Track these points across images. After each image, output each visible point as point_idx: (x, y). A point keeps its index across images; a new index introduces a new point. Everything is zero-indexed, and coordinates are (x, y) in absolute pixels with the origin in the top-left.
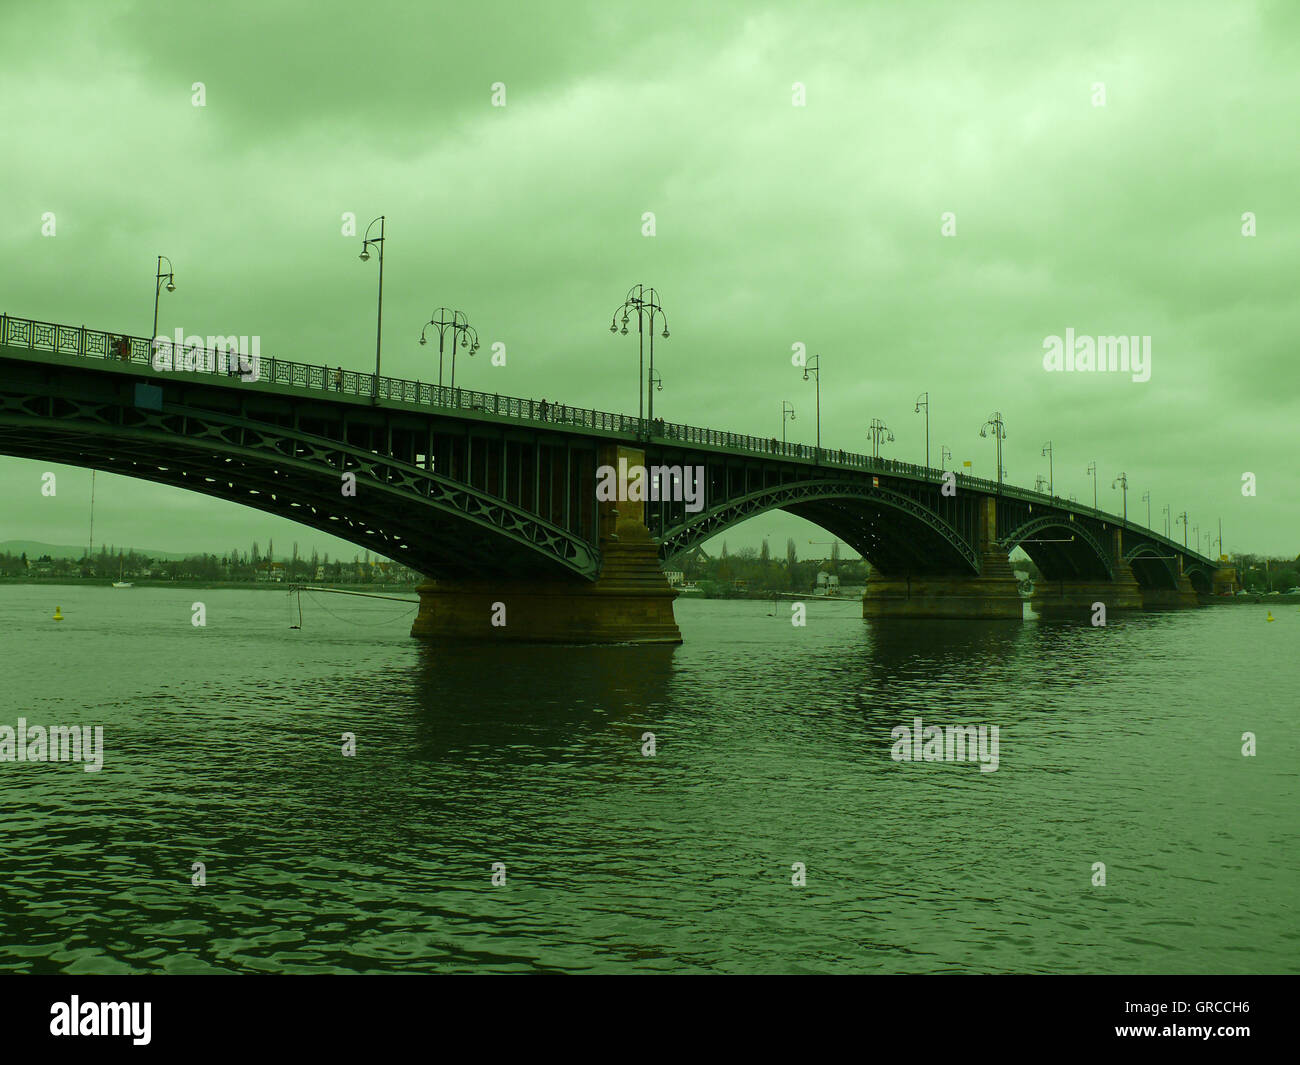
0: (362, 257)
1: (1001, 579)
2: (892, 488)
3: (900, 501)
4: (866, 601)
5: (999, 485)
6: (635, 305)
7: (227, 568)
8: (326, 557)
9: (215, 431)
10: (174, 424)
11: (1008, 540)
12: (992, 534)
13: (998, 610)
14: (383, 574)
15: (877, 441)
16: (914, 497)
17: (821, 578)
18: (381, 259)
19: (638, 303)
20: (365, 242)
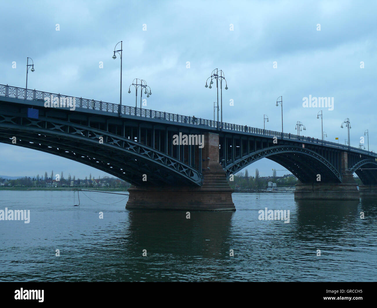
0: (113, 57)
1: (351, 184)
2: (309, 148)
3: (312, 154)
4: (296, 193)
5: (349, 147)
6: (215, 77)
7: (35, 182)
8: (74, 178)
9: (58, 127)
10: (42, 124)
11: (352, 169)
12: (346, 166)
13: (350, 197)
14: (96, 184)
15: (299, 130)
16: (317, 151)
17: (270, 184)
18: (121, 58)
19: (216, 75)
20: (115, 52)
